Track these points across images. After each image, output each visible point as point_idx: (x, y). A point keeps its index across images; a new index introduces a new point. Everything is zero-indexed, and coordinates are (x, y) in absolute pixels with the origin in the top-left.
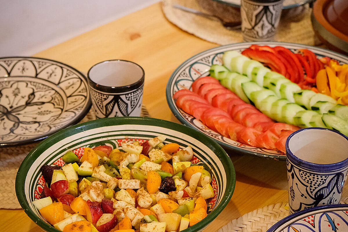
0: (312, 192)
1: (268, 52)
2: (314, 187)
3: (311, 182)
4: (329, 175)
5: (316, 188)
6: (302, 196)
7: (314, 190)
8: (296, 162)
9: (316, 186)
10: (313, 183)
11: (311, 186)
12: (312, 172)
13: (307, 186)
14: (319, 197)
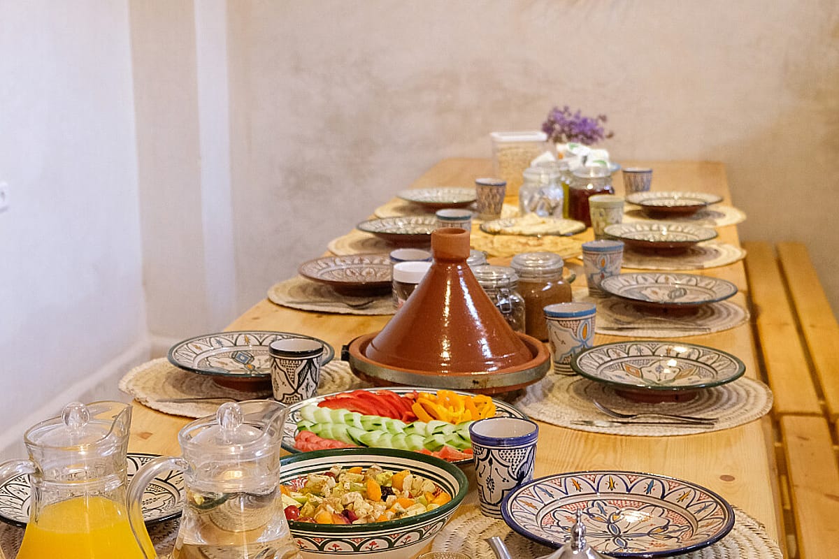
0: (513, 472)
1: (348, 398)
2: (515, 464)
3: (513, 459)
4: (527, 447)
5: (517, 466)
6: (503, 481)
7: (515, 469)
8: (496, 443)
9: (518, 463)
10: (514, 461)
11: (513, 465)
12: (512, 448)
13: (508, 467)
14: (521, 476)
